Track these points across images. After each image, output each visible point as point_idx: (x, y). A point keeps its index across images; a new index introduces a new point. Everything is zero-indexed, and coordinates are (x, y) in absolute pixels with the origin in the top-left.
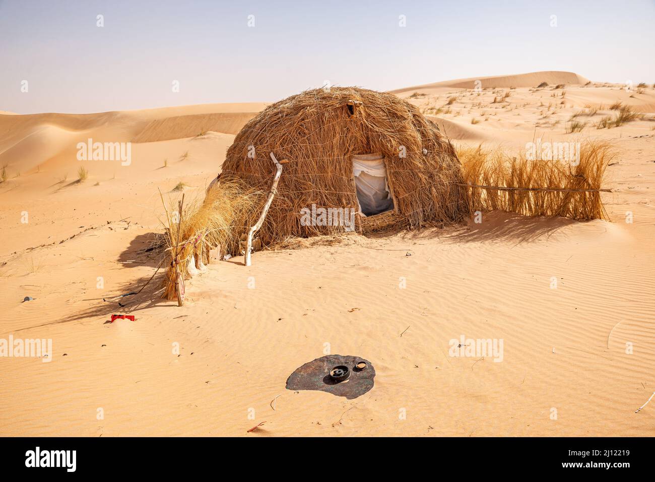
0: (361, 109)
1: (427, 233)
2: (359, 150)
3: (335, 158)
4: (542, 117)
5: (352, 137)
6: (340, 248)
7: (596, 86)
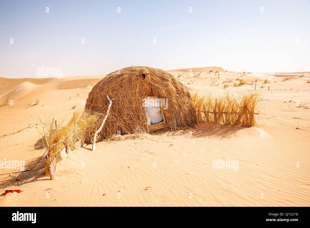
0: (149, 76)
1: (179, 132)
2: (148, 94)
3: (137, 98)
4: (212, 82)
5: (145, 88)
6: (138, 140)
7: (229, 72)
